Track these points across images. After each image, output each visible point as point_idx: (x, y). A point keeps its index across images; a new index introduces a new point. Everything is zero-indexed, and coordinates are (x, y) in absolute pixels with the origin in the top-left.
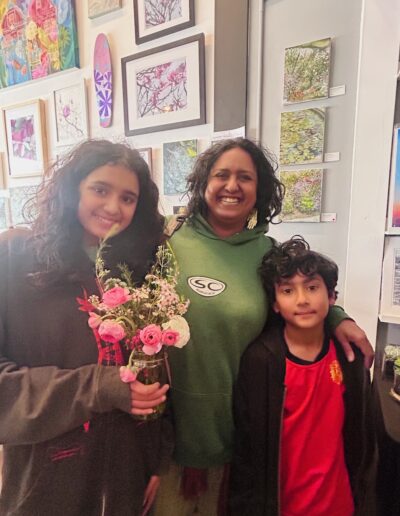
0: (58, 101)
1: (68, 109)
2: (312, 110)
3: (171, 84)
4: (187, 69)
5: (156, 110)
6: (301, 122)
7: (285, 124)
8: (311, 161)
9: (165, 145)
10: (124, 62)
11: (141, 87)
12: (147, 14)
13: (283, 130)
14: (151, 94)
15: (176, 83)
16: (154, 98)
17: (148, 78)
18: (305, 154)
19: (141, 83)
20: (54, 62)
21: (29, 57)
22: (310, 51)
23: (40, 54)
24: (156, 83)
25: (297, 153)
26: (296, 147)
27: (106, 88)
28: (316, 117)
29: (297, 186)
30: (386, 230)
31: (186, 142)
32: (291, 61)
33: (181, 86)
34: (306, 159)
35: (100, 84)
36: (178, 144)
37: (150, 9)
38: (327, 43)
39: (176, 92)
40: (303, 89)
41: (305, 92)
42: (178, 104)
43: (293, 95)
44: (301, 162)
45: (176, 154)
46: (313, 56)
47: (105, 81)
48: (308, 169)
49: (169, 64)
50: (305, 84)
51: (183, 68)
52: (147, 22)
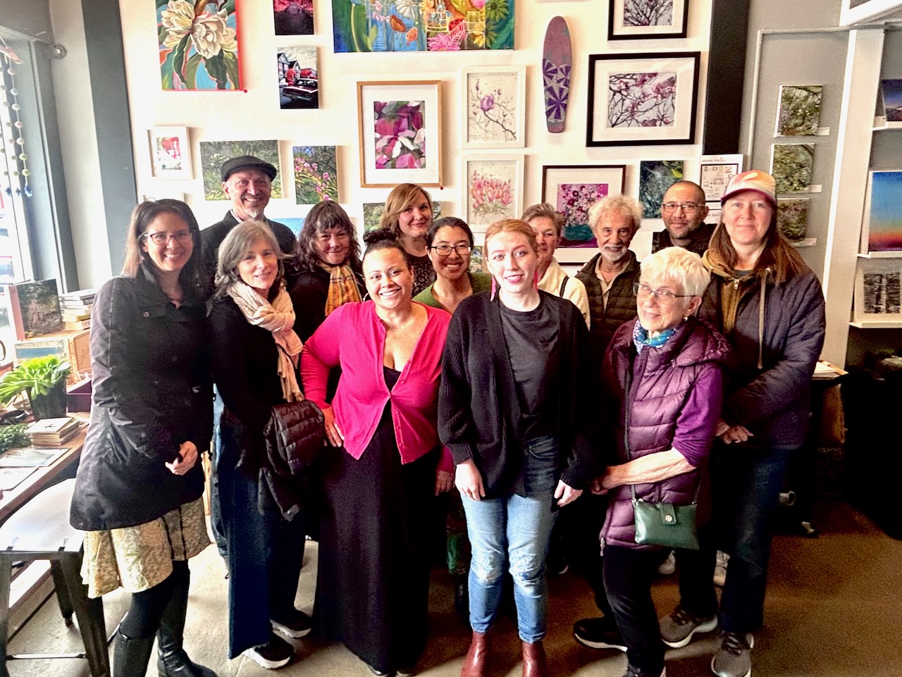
0: (473, 87)
1: (491, 101)
2: (802, 146)
3: (656, 97)
4: (678, 84)
5: (634, 121)
6: (792, 155)
7: (778, 156)
8: (799, 192)
9: (644, 164)
10: (593, 59)
11: (615, 92)
12: (627, 10)
13: (776, 161)
14: (628, 103)
15: (663, 97)
16: (633, 107)
17: (626, 84)
18: (795, 185)
19: (615, 88)
20: (474, 36)
21: (425, 18)
22: (805, 93)
23: (448, 20)
24: (636, 92)
25: (788, 183)
26: (786, 178)
27: (561, 85)
28: (806, 152)
29: (786, 214)
30: (859, 252)
31: (670, 162)
32: (787, 99)
33: (669, 101)
34: (795, 189)
35: (551, 77)
36: (660, 163)
37: (631, 6)
38: (819, 90)
39: (661, 107)
40: (796, 125)
41: (797, 129)
42: (663, 120)
43: (786, 130)
44: (791, 191)
45: (658, 174)
46: (807, 98)
47: (560, 75)
48: (797, 199)
49: (655, 75)
50: (798, 121)
51: (672, 82)
52: (626, 19)
